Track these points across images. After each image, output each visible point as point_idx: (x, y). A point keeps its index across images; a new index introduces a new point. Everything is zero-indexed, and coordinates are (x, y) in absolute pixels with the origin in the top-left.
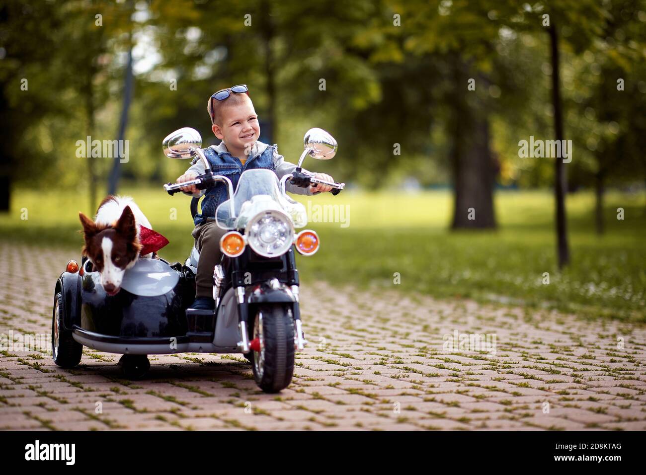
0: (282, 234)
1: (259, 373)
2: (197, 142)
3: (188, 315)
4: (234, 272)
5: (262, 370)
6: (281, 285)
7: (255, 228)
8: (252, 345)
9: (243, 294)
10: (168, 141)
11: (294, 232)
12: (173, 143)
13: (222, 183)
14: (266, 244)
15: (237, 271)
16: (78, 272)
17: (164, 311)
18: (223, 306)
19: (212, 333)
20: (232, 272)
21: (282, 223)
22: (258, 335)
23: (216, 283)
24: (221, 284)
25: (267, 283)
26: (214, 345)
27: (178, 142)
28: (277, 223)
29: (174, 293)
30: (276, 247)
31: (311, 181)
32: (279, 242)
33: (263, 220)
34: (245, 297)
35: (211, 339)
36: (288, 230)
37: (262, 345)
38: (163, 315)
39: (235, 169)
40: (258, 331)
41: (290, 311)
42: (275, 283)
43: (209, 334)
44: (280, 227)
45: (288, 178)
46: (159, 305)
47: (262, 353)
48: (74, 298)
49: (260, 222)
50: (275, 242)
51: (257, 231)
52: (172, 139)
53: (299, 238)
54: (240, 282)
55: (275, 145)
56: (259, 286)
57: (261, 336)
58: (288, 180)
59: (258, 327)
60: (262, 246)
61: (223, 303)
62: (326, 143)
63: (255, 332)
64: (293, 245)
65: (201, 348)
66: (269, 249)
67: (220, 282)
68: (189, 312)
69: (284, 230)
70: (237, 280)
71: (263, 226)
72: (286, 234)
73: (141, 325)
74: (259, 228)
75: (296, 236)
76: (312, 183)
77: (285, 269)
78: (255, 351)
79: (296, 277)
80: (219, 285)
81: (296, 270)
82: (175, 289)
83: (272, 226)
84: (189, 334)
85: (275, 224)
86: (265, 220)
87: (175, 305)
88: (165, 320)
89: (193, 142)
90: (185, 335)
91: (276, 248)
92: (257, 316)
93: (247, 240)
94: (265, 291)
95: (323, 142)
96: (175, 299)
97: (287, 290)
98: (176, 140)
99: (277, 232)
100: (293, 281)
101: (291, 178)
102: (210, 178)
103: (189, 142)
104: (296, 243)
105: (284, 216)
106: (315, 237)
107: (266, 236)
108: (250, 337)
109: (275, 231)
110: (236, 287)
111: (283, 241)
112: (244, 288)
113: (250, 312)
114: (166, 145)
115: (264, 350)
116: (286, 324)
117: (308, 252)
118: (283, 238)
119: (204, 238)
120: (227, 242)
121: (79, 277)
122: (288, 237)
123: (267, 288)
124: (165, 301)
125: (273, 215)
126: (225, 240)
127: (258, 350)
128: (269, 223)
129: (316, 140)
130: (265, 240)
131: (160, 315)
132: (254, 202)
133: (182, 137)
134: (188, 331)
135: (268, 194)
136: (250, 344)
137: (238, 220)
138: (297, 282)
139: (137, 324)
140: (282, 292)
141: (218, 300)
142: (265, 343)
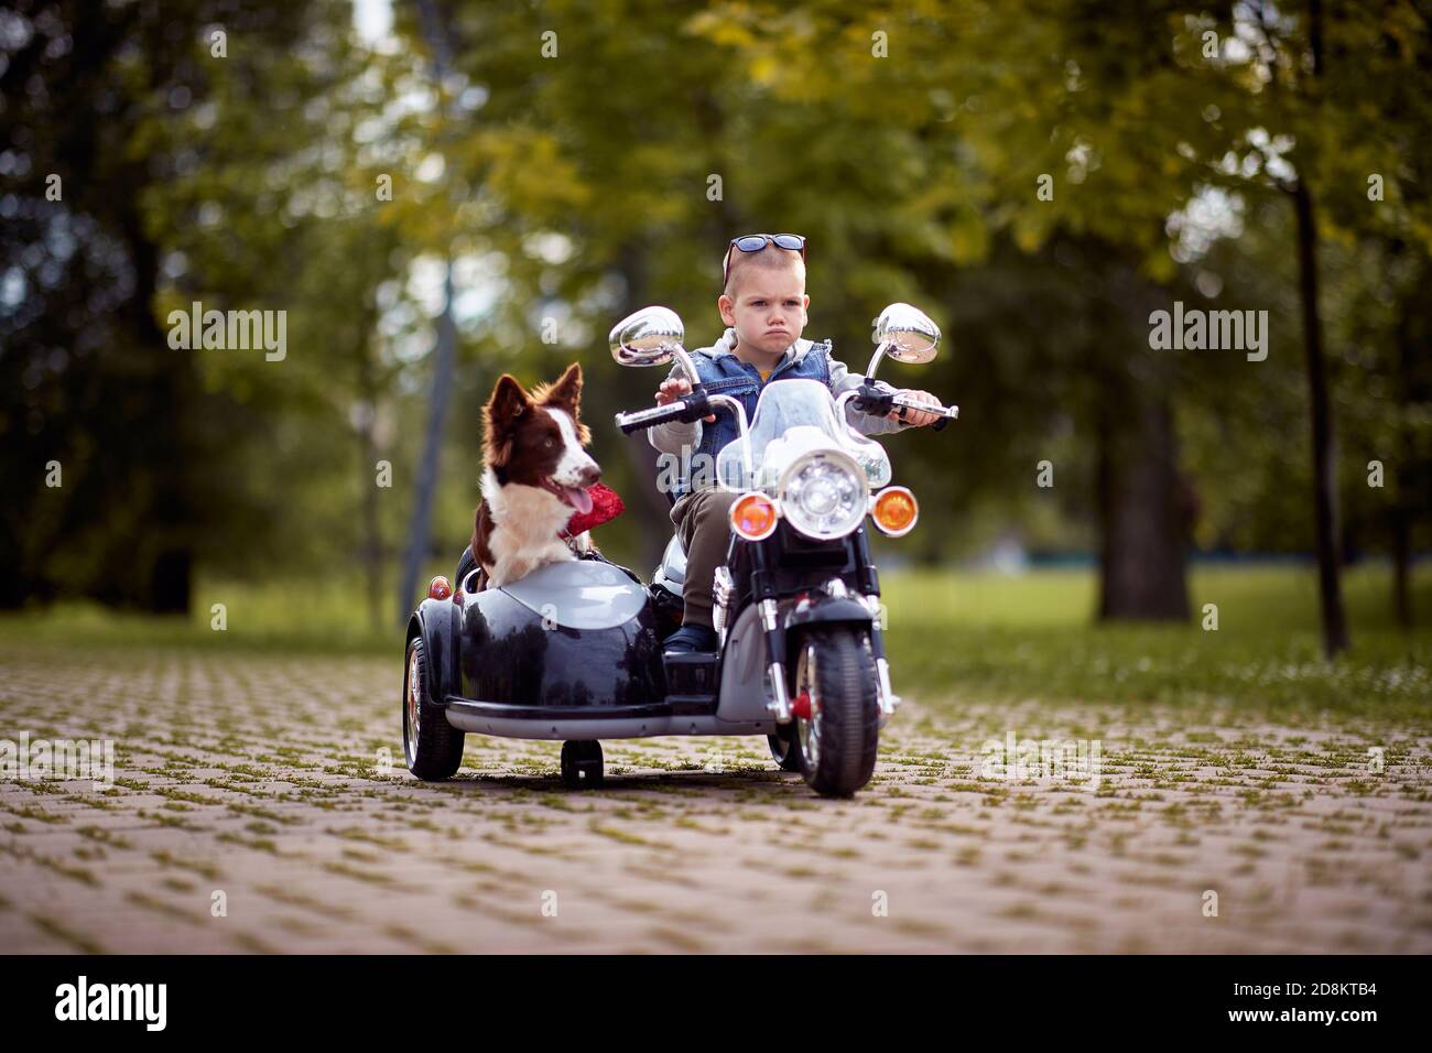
0: (846, 497)
1: (809, 762)
2: (675, 334)
3: (669, 665)
4: (754, 573)
5: (815, 754)
6: (849, 592)
7: (795, 486)
8: (795, 708)
9: (775, 612)
10: (619, 334)
11: (870, 492)
12: (629, 336)
13: (726, 408)
14: (815, 516)
15: (761, 570)
16: (451, 598)
17: (622, 658)
18: (734, 641)
19: (714, 697)
20: (751, 572)
21: (845, 475)
22: (805, 689)
23: (719, 599)
24: (729, 601)
25: (822, 588)
26: (721, 719)
27: (638, 335)
28: (837, 476)
29: (638, 623)
30: (833, 520)
31: (895, 401)
32: (841, 512)
33: (808, 470)
34: (779, 618)
35: (711, 709)
36: (858, 487)
37: (814, 707)
38: (620, 665)
39: (748, 386)
40: (806, 680)
41: (866, 641)
42: (837, 587)
43: (707, 699)
44: (842, 483)
45: (851, 399)
46: (614, 648)
47: (816, 722)
48: (447, 645)
49: (803, 474)
50: (833, 512)
51: (799, 492)
52: (628, 330)
53: (879, 504)
54: (768, 590)
55: (826, 341)
56: (807, 594)
57: (811, 691)
58: (851, 402)
59: (806, 671)
60: (808, 518)
61: (733, 637)
62: (919, 331)
63: (800, 683)
64: (869, 516)
65: (693, 725)
66: (821, 526)
67: (727, 597)
68: (668, 657)
69: (849, 490)
70: (762, 587)
71: (809, 481)
72: (852, 497)
73: (579, 685)
74: (801, 485)
75: (873, 500)
76: (896, 405)
77: (851, 566)
78: (799, 719)
79: (874, 581)
80: (726, 603)
81: (873, 567)
82: (641, 616)
83: (827, 482)
84: (670, 699)
85: (832, 478)
86: (813, 471)
87: (641, 647)
88: (624, 675)
89: (668, 334)
90: (663, 701)
91: (836, 523)
92: (804, 653)
93: (781, 508)
94: (818, 602)
95: (915, 330)
96: (641, 636)
97: (861, 600)
98: (636, 330)
99: (836, 493)
100: (868, 587)
101: (856, 398)
102: (702, 400)
103: (660, 332)
104: (873, 513)
105: (850, 462)
106: (909, 501)
107: (816, 501)
108: (791, 692)
109: (832, 492)
110: (760, 600)
111: (849, 510)
112: (774, 602)
113: (790, 645)
114: (617, 341)
115: (819, 716)
116: (861, 668)
117: (896, 529)
118: (848, 505)
119: (698, 514)
120: (742, 513)
121: (453, 608)
122: (858, 501)
123: (821, 597)
124: (623, 640)
125: (828, 459)
126: (739, 508)
127: (808, 715)
128: (820, 476)
129: (900, 325)
130: (813, 508)
131: (614, 667)
132: (790, 439)
133: (646, 323)
134: (667, 694)
135: (814, 425)
136: (791, 706)
137: (759, 476)
138: (875, 589)
139: (572, 684)
140: (850, 603)
141: (724, 633)
142: (822, 705)
